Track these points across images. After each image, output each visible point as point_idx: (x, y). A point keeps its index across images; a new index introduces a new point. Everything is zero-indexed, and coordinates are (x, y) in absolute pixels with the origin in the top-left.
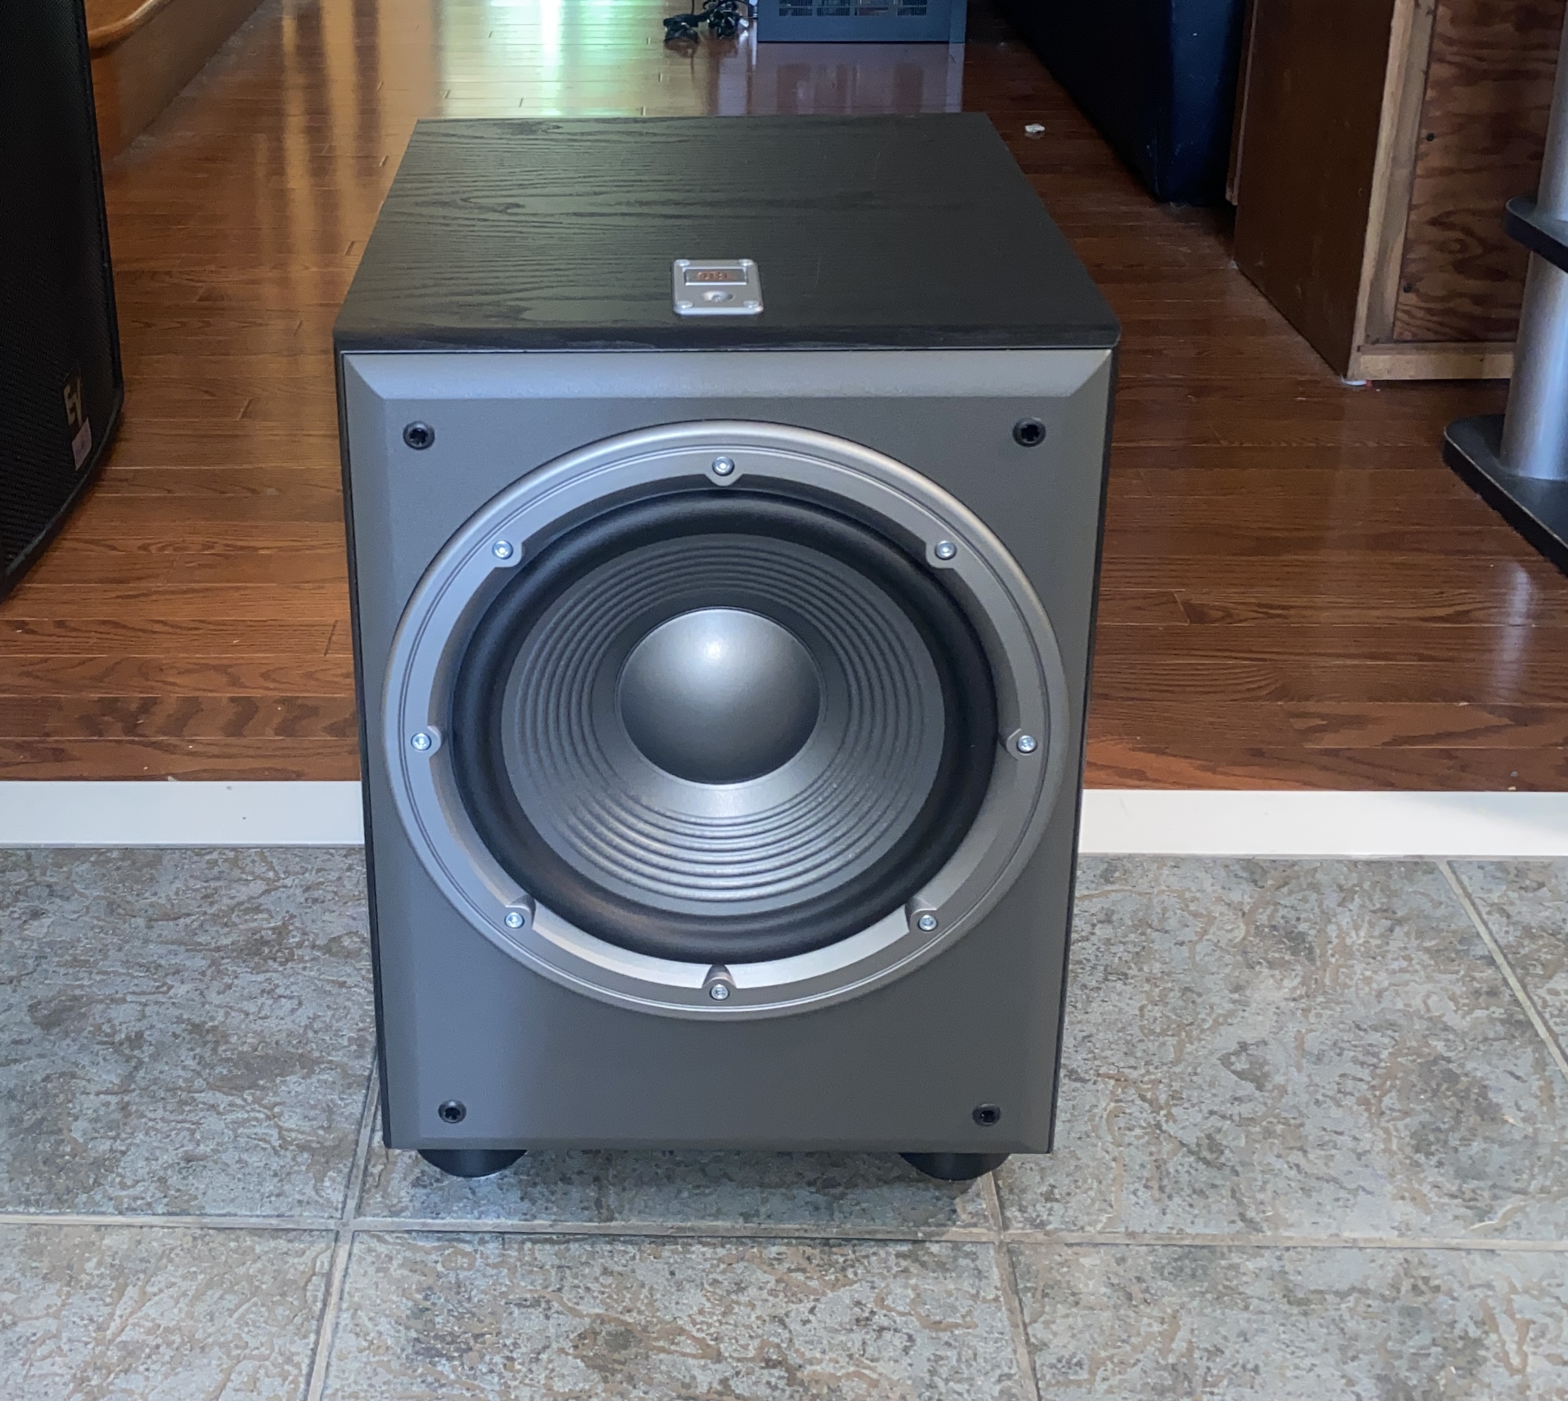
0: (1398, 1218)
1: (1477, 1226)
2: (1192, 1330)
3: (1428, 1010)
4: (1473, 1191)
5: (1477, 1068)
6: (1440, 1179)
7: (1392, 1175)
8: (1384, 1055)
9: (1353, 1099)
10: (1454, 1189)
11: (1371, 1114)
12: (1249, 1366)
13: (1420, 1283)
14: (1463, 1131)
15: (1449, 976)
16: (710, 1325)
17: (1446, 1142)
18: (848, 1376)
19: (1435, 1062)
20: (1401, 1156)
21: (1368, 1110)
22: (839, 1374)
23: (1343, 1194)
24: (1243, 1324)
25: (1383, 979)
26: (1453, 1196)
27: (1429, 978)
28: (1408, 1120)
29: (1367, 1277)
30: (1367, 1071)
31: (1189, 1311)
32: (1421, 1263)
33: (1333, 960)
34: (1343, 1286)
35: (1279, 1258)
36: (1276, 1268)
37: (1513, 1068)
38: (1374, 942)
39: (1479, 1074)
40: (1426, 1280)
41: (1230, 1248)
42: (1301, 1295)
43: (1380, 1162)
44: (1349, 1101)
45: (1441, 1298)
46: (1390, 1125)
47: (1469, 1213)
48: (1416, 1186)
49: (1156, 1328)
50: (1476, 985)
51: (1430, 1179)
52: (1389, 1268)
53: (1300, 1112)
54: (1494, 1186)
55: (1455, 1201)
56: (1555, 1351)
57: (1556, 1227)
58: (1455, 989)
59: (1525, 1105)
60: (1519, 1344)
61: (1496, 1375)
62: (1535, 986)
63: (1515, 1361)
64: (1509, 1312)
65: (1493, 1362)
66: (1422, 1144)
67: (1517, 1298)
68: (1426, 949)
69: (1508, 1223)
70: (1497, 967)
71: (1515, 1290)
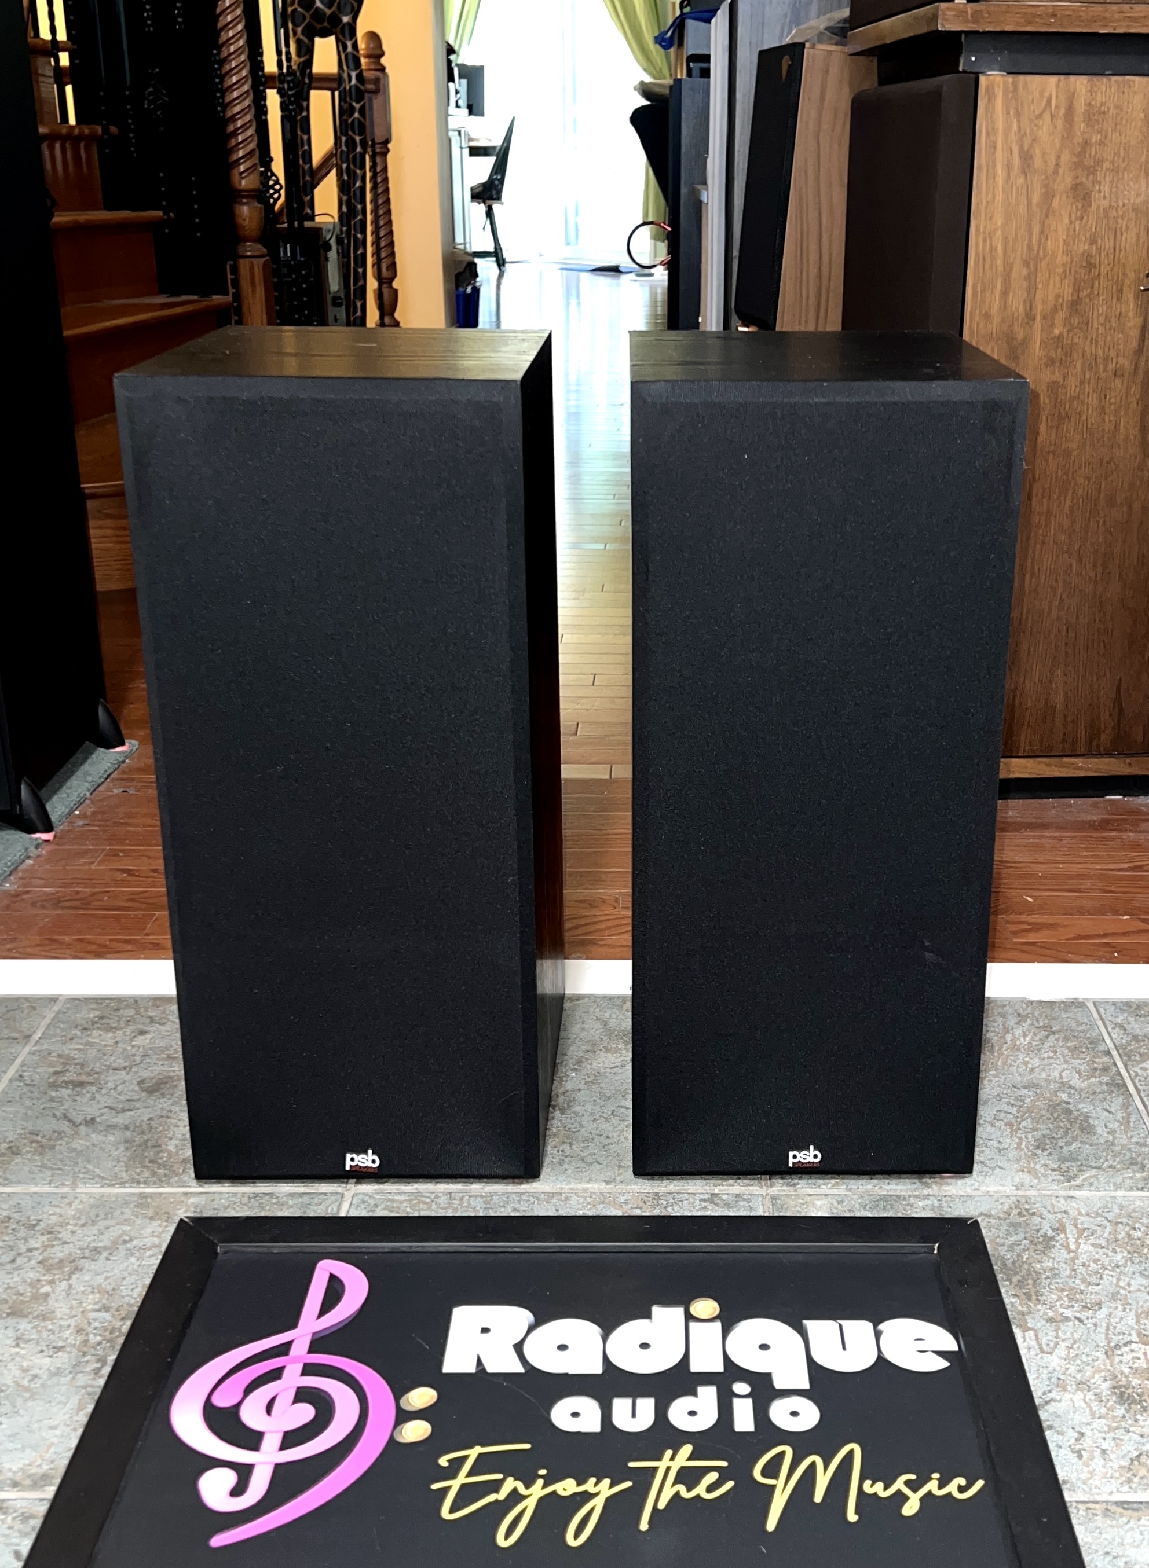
0: (1017, 1180)
1: (1066, 1184)
3: (1061, 1077)
4: (1068, 1168)
5: (1085, 1107)
6: (1048, 1162)
7: (1018, 1160)
9: (1003, 1123)
10: (1056, 1167)
11: (1012, 1131)
13: (1024, 1211)
14: (1069, 1138)
15: (1079, 1061)
17: (1056, 1144)
19: (1059, 1105)
20: (1026, 1151)
21: (1011, 1128)
23: (985, 1169)
25: (1036, 1062)
26: (1053, 1170)
27: (1066, 1062)
28: (1035, 1133)
30: (1015, 1109)
32: (1026, 1202)
33: (1006, 1053)
35: (939, 1200)
37: (1108, 1108)
38: (1034, 1043)
39: (1086, 1110)
40: (1027, 1210)
43: (1012, 1154)
45: (1035, 1217)
46: (1023, 1136)
47: (1062, 1178)
48: (1032, 1165)
50: (1095, 1066)
51: (1043, 1162)
52: (1006, 1205)
54: (1081, 1165)
55: (1055, 1173)
56: (1098, 1242)
57: (1115, 1184)
58: (1082, 1068)
59: (1111, 1126)
60: (1077, 1240)
61: (1059, 1254)
62: (1133, 1066)
63: (1073, 1247)
64: (1076, 1226)
65: (1060, 1247)
66: (1040, 1145)
67: (1081, 1219)
68: (1068, 1048)
69: (1086, 1183)
70: (1112, 1057)
71: (1080, 1214)
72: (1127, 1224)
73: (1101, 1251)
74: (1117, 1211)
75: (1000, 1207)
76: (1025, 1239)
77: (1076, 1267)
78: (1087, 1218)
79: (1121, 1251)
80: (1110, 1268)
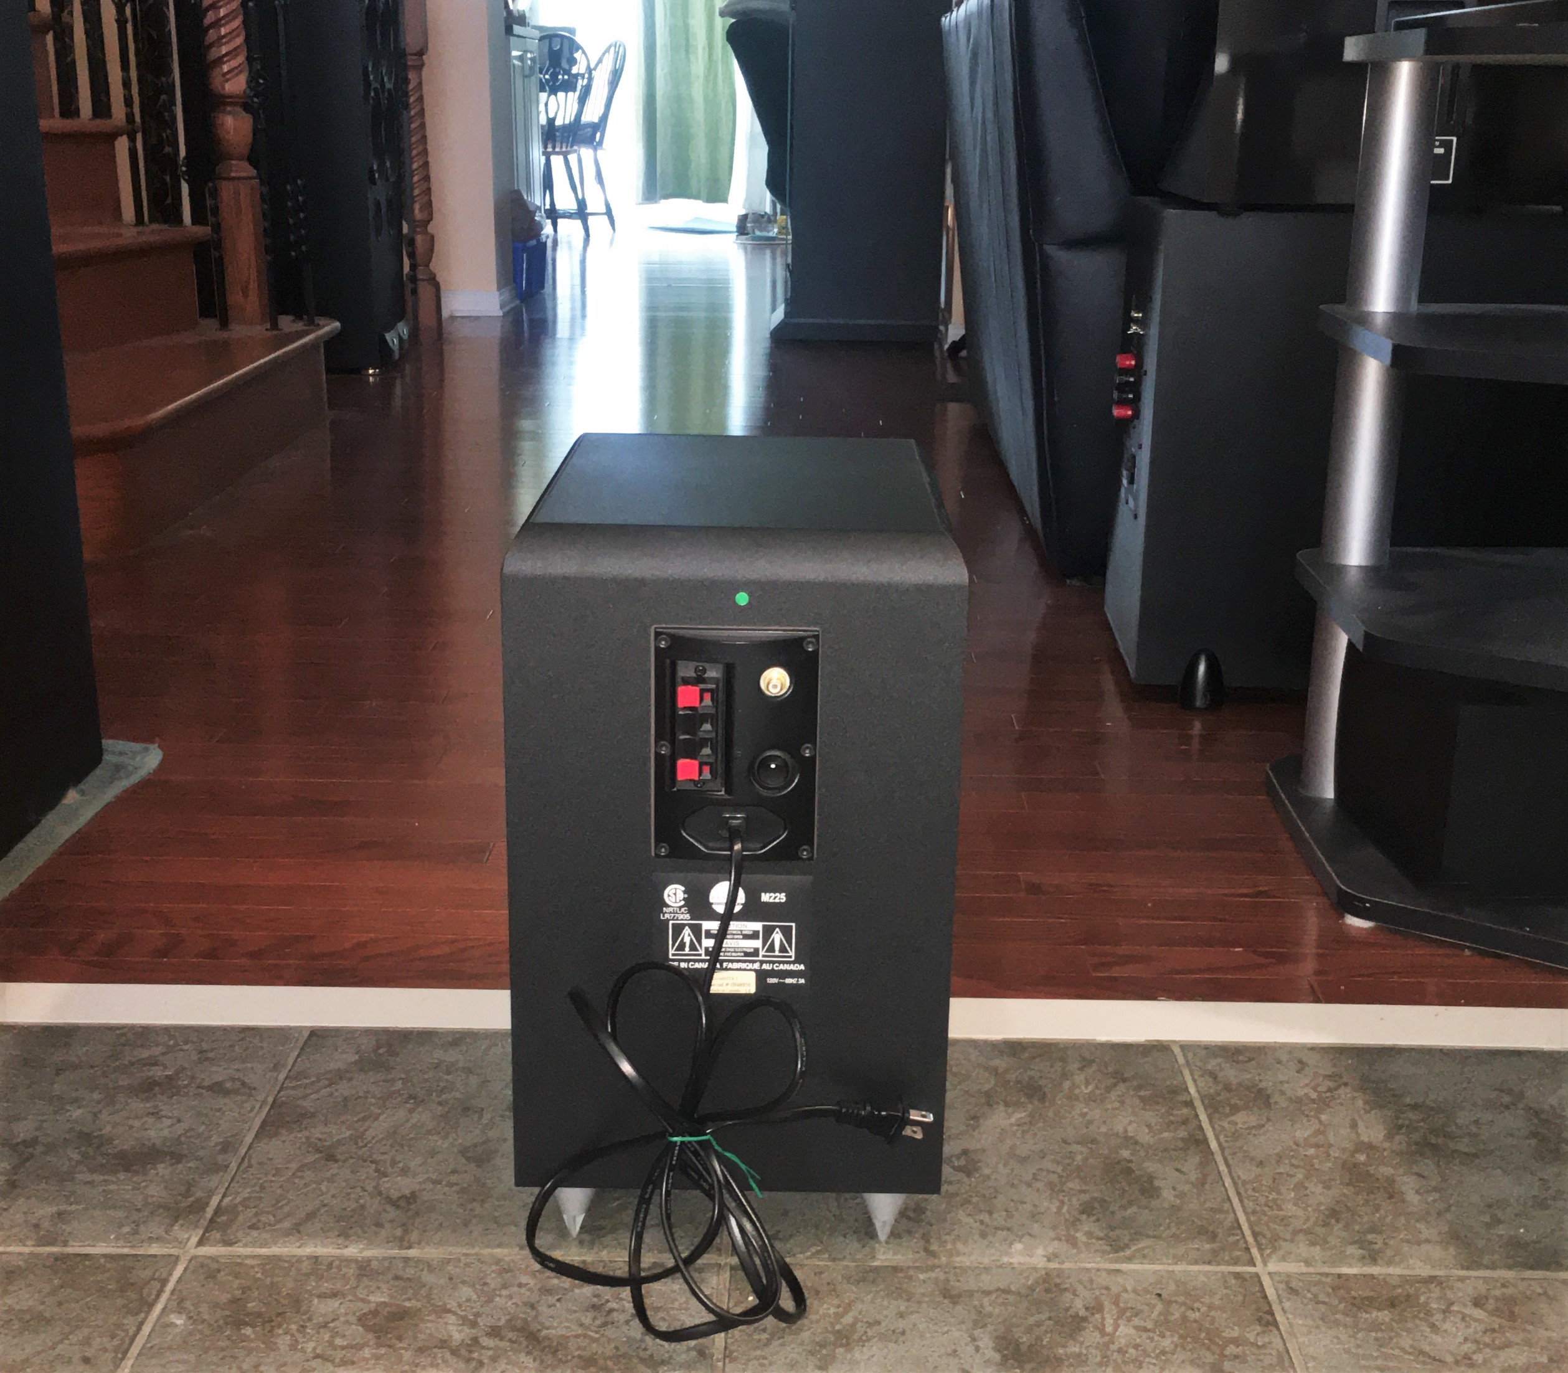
0: (1050, 1250)
1: (1112, 1256)
2: (860, 1313)
3: (1126, 1131)
4: (1118, 1236)
5: (1151, 1167)
6: (1092, 1229)
7: (1055, 1228)
8: (1079, 1158)
9: (1043, 1184)
10: (1101, 1234)
11: (1053, 1192)
12: (898, 1331)
13: (1053, 1286)
14: (1124, 1202)
15: (1151, 1113)
16: (472, 1308)
17: (1107, 1209)
18: (577, 1336)
19: (1119, 1162)
20: (1067, 1216)
22: (569, 1334)
23: (1011, 1237)
24: (902, 1308)
25: (1096, 1114)
26: (1099, 1239)
27: (1134, 1114)
28: (1082, 1196)
29: (1012, 1283)
30: (1060, 1168)
31: (863, 1301)
32: (1058, 1276)
33: (1059, 1102)
34: (991, 1289)
35: (946, 1273)
36: (942, 1277)
37: (1179, 1167)
38: (1098, 1092)
39: (1151, 1170)
40: (1056, 1285)
41: (909, 1267)
42: (953, 1293)
43: (1049, 1220)
44: (1040, 1185)
45: (1066, 1295)
46: (1066, 1199)
47: (1108, 1248)
48: (1072, 1233)
49: (832, 1311)
50: (1172, 1118)
51: (1087, 1229)
52: (1031, 1279)
53: (996, 1191)
54: (1136, 1234)
55: (1100, 1242)
56: (1142, 1324)
57: (1175, 1256)
58: (1153, 1121)
59: (1180, 1187)
60: (1116, 1320)
61: (1090, 1337)
62: (1220, 1119)
63: (1109, 1329)
64: (1116, 1303)
65: (1092, 1329)
66: (1087, 1209)
67: (1125, 1295)
68: (1140, 1097)
69: (1137, 1254)
70: (1194, 1108)
71: (1126, 1291)
72: (1184, 1304)
73: (1144, 1335)
74: (1172, 1287)
75: (1024, 1281)
76: (1050, 1318)
77: (1109, 1353)
78: (1132, 1296)
79: (1172, 1336)
80: (1152, 1355)
